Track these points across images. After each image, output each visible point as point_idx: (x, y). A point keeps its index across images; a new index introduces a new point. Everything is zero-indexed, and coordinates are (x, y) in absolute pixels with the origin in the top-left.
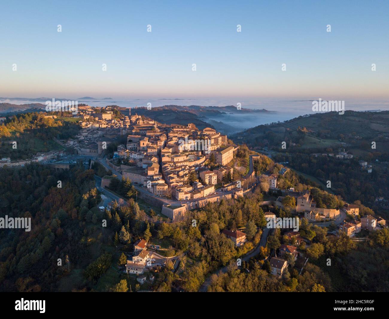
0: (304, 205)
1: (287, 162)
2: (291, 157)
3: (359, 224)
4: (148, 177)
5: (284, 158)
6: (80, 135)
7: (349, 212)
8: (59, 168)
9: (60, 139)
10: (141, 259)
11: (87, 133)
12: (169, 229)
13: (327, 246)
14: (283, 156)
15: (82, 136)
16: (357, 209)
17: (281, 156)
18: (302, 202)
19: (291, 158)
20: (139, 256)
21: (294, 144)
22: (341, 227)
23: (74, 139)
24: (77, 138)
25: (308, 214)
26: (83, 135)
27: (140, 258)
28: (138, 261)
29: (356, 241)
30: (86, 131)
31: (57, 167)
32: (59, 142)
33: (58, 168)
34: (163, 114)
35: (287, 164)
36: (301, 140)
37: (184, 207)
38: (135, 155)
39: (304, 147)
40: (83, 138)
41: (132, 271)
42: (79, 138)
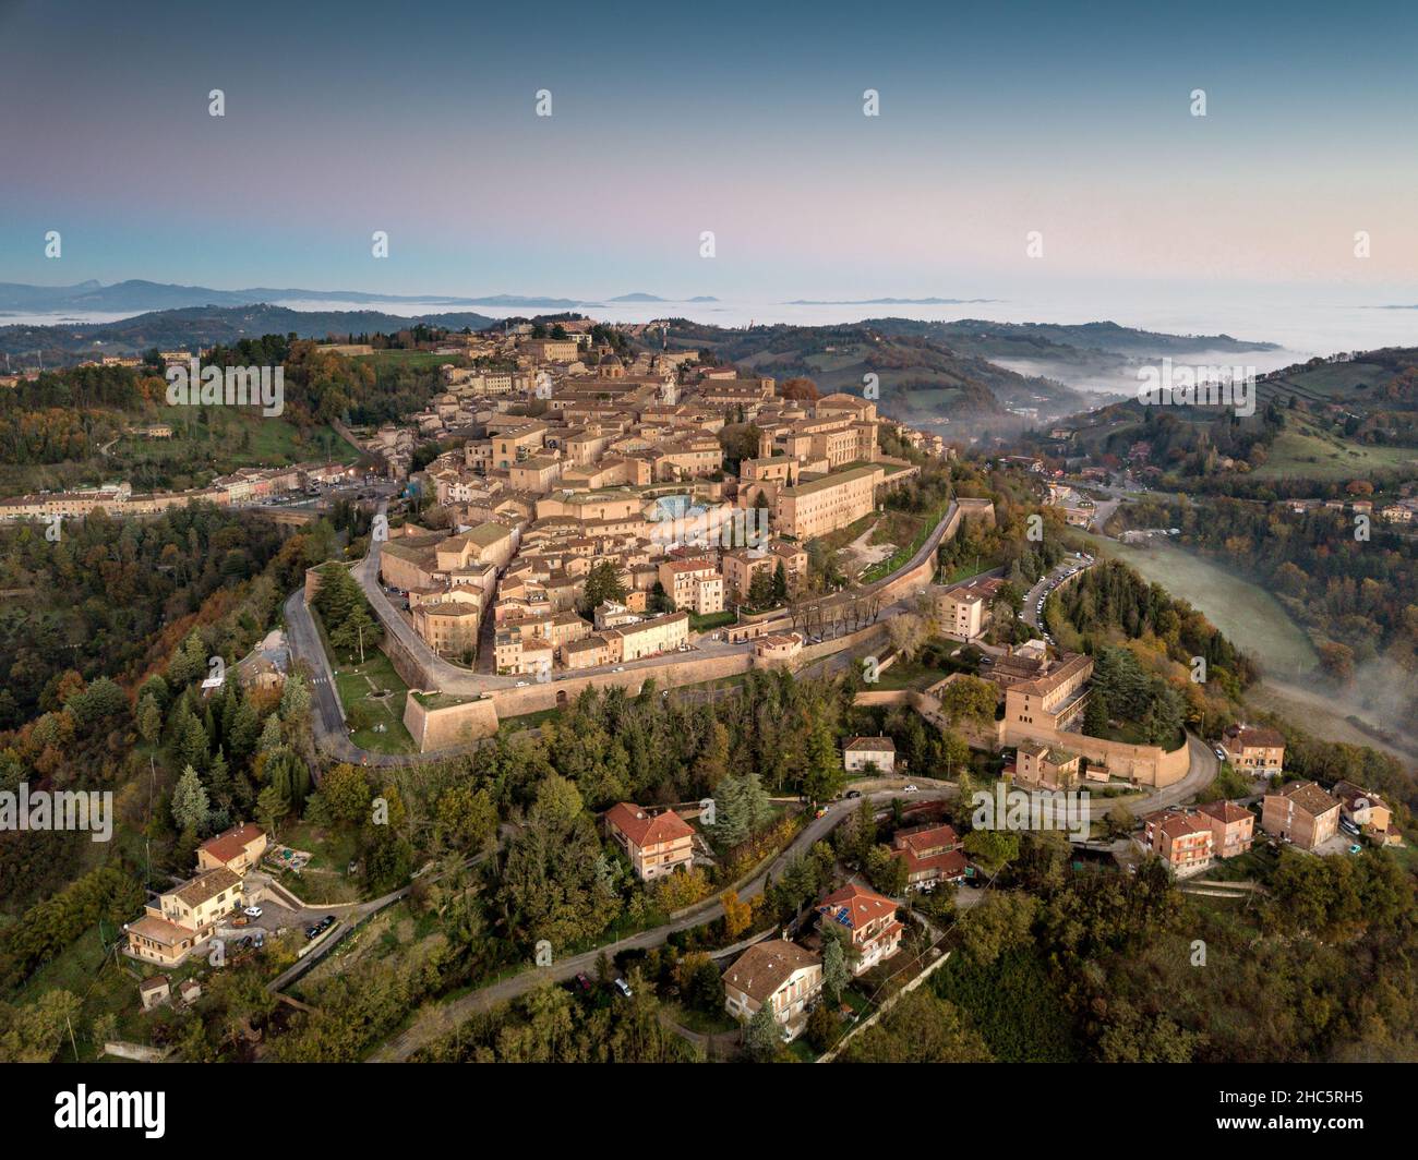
0: (1031, 720)
1: (1175, 531)
2: (1192, 512)
3: (1244, 821)
4: (437, 576)
5: (1166, 512)
6: (432, 411)
7: (1238, 761)
8: (289, 522)
9: (353, 424)
10: (187, 908)
11: (457, 407)
12: (354, 793)
13: (1056, 908)
14: (1164, 507)
15: (437, 417)
16: (1274, 750)
17: (1153, 507)
18: (1026, 708)
19: (1194, 514)
20: (181, 896)
21: (1229, 463)
22: (1151, 829)
23: (399, 423)
24: (417, 422)
25: (1027, 757)
26: (441, 412)
27: (182, 905)
28: (175, 915)
29: (1199, 893)
30: (454, 399)
31: (281, 520)
32: (347, 433)
33: (286, 525)
34: (828, 349)
35: (1173, 538)
36: (1258, 448)
37: (487, 702)
38: (464, 489)
39: (1259, 474)
40: (439, 424)
41: (148, 951)
42: (424, 421)
